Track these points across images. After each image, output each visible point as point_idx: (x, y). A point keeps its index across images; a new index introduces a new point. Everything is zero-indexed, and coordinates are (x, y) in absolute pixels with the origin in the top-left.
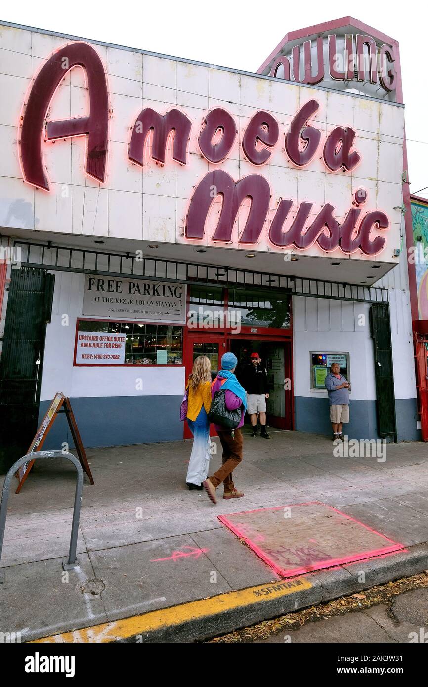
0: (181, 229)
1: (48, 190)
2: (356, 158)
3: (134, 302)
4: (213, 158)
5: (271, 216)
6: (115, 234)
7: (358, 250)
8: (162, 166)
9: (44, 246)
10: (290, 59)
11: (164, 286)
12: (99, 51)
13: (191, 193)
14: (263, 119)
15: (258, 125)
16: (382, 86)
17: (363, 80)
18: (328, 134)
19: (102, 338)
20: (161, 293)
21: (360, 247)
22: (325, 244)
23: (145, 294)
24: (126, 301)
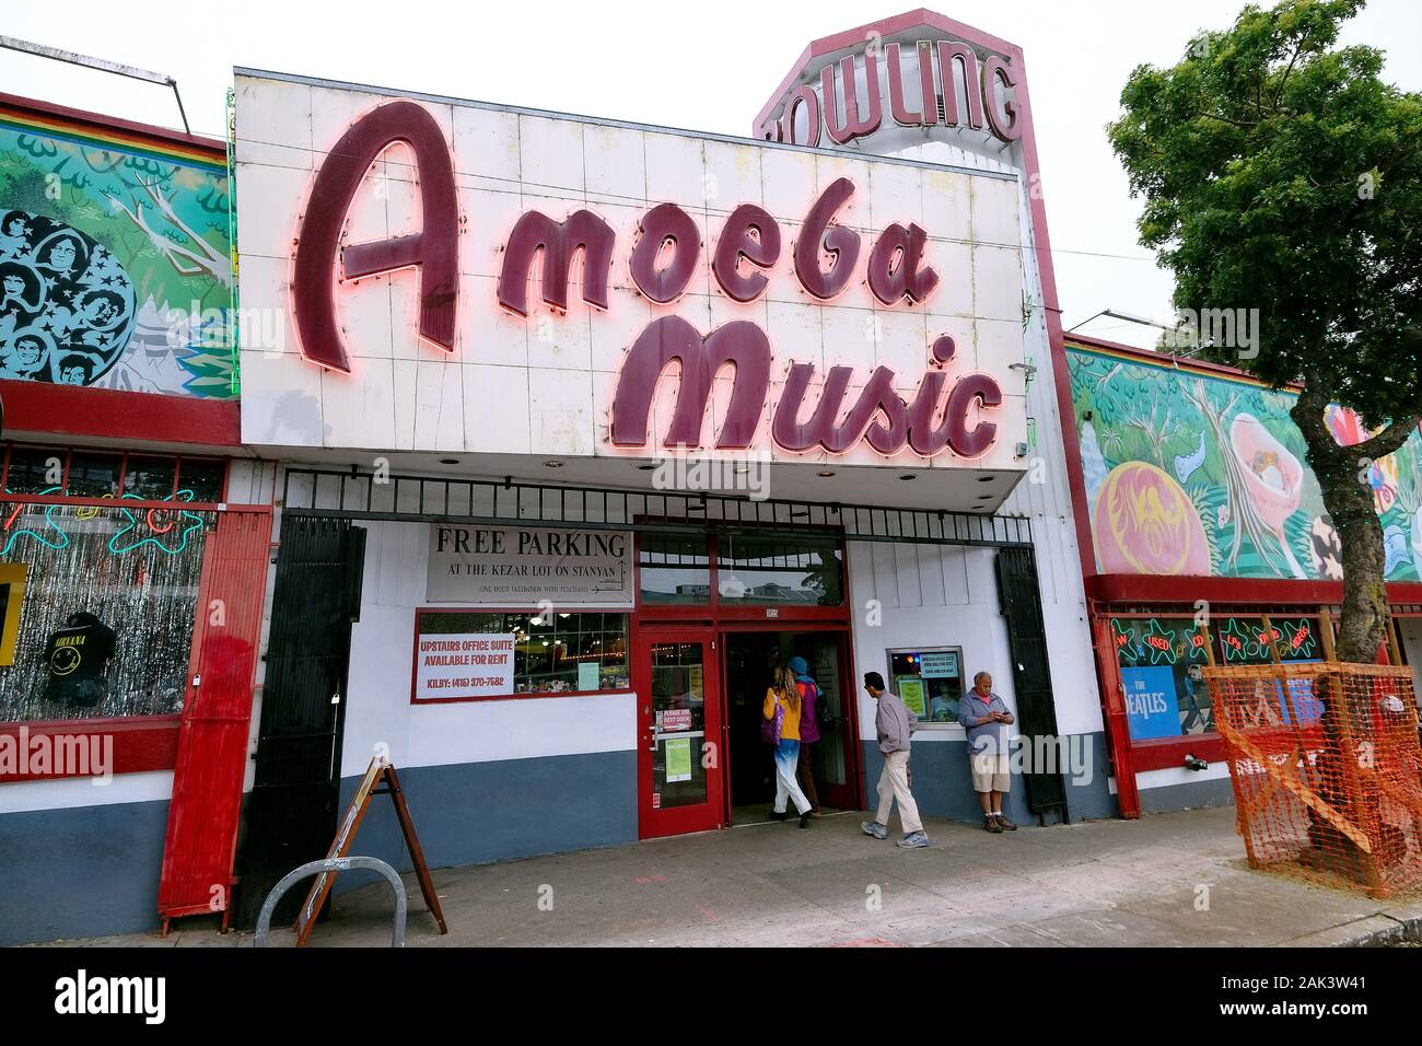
0: (605, 429)
1: (348, 371)
2: (930, 279)
3: (530, 571)
4: (659, 295)
5: (774, 395)
6: (478, 447)
7: (946, 448)
8: (562, 314)
9: (344, 474)
10: (818, 89)
11: (588, 537)
12: (437, 113)
13: (620, 360)
14: (749, 219)
15: (742, 230)
16: (993, 132)
17: (955, 125)
18: (876, 238)
19: (467, 646)
20: (582, 550)
21: (949, 443)
22: (881, 442)
23: (550, 553)
24: (513, 570)
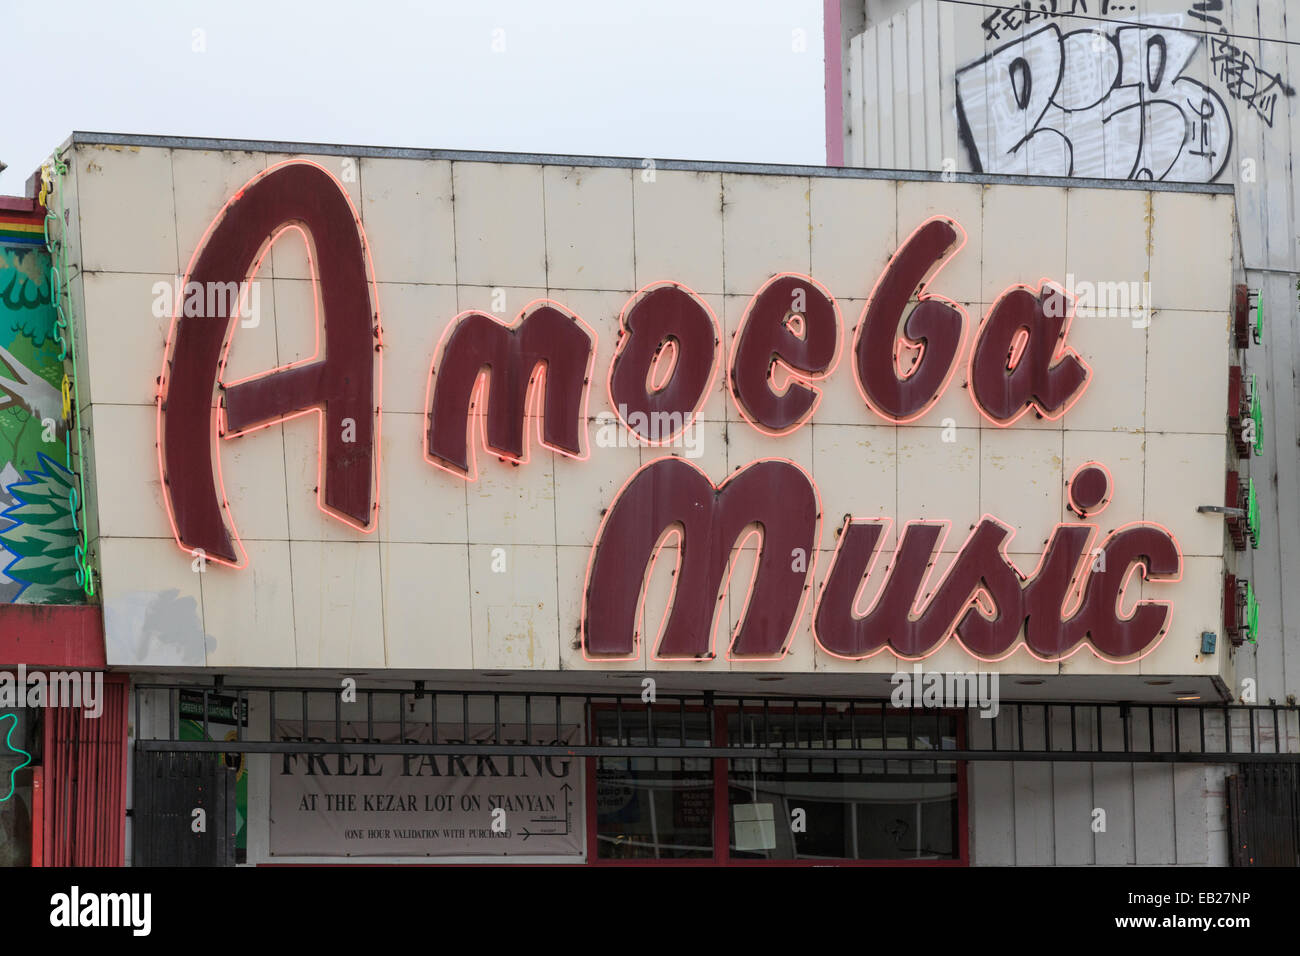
0: (573, 632)
1: (234, 561)
2: (1073, 375)
3: (420, 804)
5: (820, 568)
7: (1084, 645)
8: (516, 465)
13: (596, 528)
15: (777, 317)
18: (988, 312)
20: (502, 767)
21: (1089, 636)
22: (982, 640)
23: (451, 773)
24: (396, 802)
